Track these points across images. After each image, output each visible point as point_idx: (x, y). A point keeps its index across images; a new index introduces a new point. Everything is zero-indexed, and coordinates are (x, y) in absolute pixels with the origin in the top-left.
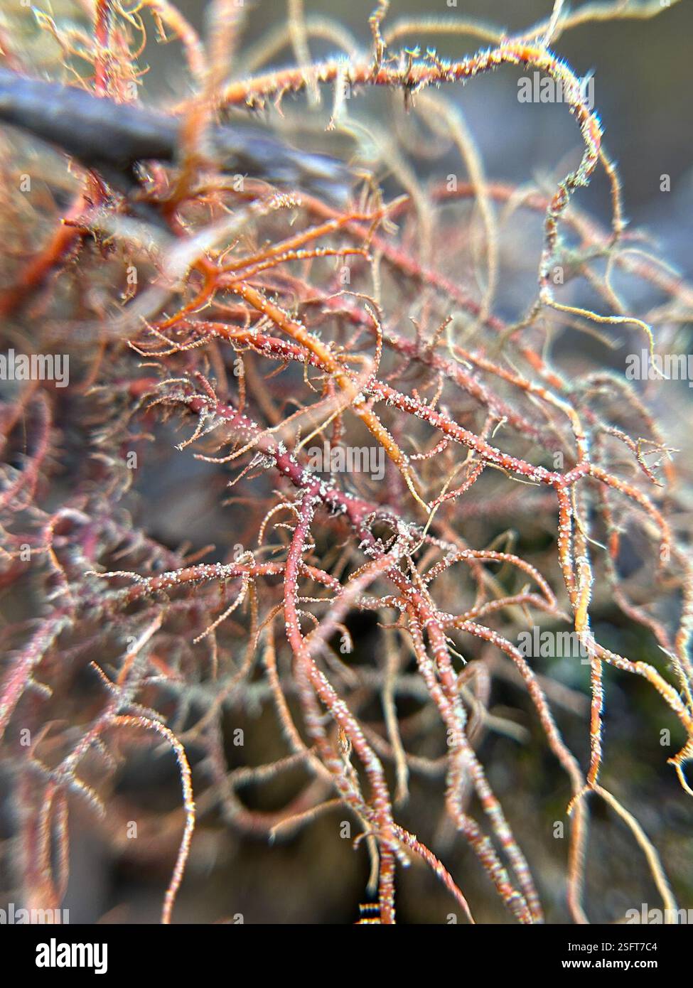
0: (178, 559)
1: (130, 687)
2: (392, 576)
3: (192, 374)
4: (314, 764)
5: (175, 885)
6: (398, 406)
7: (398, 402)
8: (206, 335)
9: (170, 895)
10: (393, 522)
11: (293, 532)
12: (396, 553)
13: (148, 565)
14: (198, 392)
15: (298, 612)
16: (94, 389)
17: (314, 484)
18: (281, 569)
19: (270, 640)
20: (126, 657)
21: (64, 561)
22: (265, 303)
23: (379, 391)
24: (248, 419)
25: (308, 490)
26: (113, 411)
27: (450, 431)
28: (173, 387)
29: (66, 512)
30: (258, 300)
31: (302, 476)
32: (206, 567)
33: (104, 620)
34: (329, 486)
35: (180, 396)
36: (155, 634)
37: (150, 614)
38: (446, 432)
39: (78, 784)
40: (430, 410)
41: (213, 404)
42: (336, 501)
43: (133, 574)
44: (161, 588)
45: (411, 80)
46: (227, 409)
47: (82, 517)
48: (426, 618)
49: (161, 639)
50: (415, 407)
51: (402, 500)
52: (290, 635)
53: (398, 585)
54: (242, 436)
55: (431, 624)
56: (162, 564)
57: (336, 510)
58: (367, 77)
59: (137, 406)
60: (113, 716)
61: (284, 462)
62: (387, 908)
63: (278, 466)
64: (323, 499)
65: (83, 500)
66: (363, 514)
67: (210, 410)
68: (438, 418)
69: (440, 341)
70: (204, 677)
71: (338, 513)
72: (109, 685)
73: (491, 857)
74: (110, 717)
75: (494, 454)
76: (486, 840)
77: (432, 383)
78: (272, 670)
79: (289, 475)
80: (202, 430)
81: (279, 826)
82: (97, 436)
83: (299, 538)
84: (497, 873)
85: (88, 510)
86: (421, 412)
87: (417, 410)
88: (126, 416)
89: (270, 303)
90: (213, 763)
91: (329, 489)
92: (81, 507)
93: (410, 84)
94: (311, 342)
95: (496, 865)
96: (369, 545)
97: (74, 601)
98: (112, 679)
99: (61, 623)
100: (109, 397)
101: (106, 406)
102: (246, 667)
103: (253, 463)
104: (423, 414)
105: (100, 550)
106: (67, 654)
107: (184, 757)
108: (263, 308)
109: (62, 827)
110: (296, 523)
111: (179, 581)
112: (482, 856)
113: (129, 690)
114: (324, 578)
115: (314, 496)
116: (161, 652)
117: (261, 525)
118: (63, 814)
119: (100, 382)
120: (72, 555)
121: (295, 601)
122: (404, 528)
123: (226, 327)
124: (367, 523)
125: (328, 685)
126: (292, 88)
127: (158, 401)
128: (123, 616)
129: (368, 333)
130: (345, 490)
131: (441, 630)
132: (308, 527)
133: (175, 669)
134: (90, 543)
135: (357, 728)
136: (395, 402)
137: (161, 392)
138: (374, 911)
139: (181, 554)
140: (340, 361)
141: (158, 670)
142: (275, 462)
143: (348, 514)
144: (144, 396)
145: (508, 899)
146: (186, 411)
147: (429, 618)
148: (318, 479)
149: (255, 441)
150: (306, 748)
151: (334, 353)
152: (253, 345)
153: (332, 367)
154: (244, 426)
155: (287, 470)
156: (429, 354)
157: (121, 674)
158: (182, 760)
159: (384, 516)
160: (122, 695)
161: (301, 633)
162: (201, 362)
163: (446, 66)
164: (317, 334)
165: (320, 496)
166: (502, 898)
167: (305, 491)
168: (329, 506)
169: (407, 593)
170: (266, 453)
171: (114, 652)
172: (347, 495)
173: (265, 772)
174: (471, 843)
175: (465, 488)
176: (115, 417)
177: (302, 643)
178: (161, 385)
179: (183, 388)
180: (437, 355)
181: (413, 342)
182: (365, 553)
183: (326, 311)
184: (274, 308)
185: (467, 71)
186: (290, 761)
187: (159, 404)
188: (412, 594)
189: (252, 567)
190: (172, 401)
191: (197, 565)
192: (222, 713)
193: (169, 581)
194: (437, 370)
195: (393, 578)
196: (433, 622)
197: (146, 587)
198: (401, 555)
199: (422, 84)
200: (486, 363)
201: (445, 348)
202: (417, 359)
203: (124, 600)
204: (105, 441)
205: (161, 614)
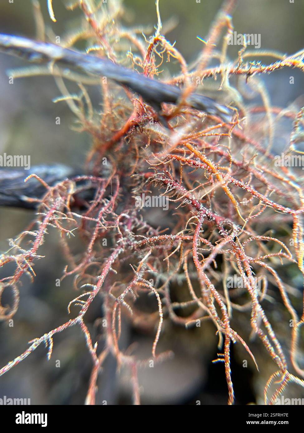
0: (157, 232)
1: (141, 273)
2: (231, 243)
3: (165, 171)
4: (200, 304)
5: (157, 340)
6: (236, 185)
7: (236, 183)
8: (171, 159)
9: (155, 344)
10: (231, 225)
11: (196, 226)
12: (233, 235)
13: (147, 233)
14: (167, 178)
15: (198, 253)
16: (134, 175)
17: (204, 210)
18: (192, 238)
19: (186, 261)
20: (140, 263)
21: (122, 230)
22: (193, 149)
23: (230, 180)
24: (183, 187)
25: (202, 212)
26: (139, 182)
27: (254, 194)
28: (158, 176)
29: (123, 215)
30: (191, 148)
31: (200, 207)
32: (167, 236)
33: (134, 250)
34: (209, 211)
35: (161, 179)
36: (149, 256)
37: (148, 249)
38: (253, 194)
39: (125, 303)
40: (248, 186)
41: (172, 182)
42: (211, 216)
43: (144, 236)
44: (152, 241)
45: (250, 73)
46: (176, 184)
47: (128, 216)
48: (243, 258)
49: (151, 257)
50: (242, 185)
51: (233, 216)
52: (195, 260)
53: (233, 246)
54: (180, 193)
55: (245, 261)
56: (152, 233)
57: (211, 219)
58: (233, 72)
59: (147, 181)
60: (136, 282)
61: (194, 202)
62: (227, 356)
63: (192, 204)
64: (207, 215)
65: (128, 211)
66: (220, 221)
67: (171, 184)
68: (250, 189)
69: (251, 163)
70: (164, 271)
71: (212, 220)
72: (135, 272)
73: (268, 343)
74: (135, 282)
75: (270, 202)
76: (266, 336)
77: (247, 177)
78: (186, 271)
79: (195, 206)
80: (168, 190)
81: (188, 322)
82: (134, 190)
83: (198, 228)
84: (270, 348)
85: (130, 214)
86: (244, 187)
87: (243, 186)
88: (143, 184)
89: (195, 149)
90: (167, 299)
91: (209, 212)
92: (127, 213)
93: (249, 74)
94: (208, 162)
95: (270, 345)
96: (223, 232)
97: (124, 243)
98: (136, 269)
99: (121, 250)
100: (138, 178)
101: (136, 181)
102: (178, 269)
103: (184, 202)
104: (245, 188)
105: (133, 227)
106: (121, 260)
107: (159, 298)
108: (193, 150)
109: (119, 316)
110: (197, 223)
111: (158, 239)
112: (265, 342)
113: (141, 274)
114: (206, 242)
115: (204, 214)
116: (151, 262)
117: (186, 223)
118: (120, 312)
119: (135, 173)
120: (125, 229)
121: (197, 249)
122: (235, 227)
123: (178, 156)
124: (222, 224)
125: (208, 279)
126: (207, 76)
127: (154, 180)
128: (139, 249)
129: (225, 159)
130: (214, 213)
131: (249, 263)
132: (202, 224)
133: (155, 267)
134: (130, 225)
135: (218, 294)
136: (235, 183)
137: (155, 177)
138: (223, 356)
139: (157, 230)
140: (218, 169)
141: (150, 268)
142: (191, 202)
143: (215, 221)
144: (149, 178)
145: (274, 358)
146: (163, 184)
147: (244, 258)
148: (205, 209)
149: (185, 195)
150: (197, 298)
151: (216, 166)
152: (188, 163)
153: (215, 171)
154: (182, 190)
155: (195, 205)
156: (247, 167)
157: (138, 268)
158: (159, 299)
159: (228, 222)
160: (139, 275)
161: (198, 260)
162: (168, 167)
163: (263, 67)
164: (210, 160)
165: (206, 214)
166: (272, 357)
167: (201, 212)
168: (209, 218)
169: (236, 249)
170: (188, 199)
171: (136, 261)
172: (215, 214)
173: (184, 305)
174: (260, 337)
175: (259, 214)
176: (139, 184)
177: (199, 263)
178: (155, 175)
179: (162, 176)
180: (250, 167)
181: (241, 162)
182: (221, 234)
183: (211, 151)
184: (196, 150)
185: (271, 69)
186: (192, 302)
187: (154, 181)
188: (238, 250)
189: (182, 237)
190: (158, 180)
191: (164, 235)
192: (170, 283)
193: (155, 239)
194: (250, 172)
195: (231, 244)
196: (246, 260)
197: (148, 241)
198: (235, 236)
199: (254, 74)
200: (268, 170)
201: (253, 165)
202: (242, 168)
203: (140, 244)
204: (136, 192)
205: (151, 249)
